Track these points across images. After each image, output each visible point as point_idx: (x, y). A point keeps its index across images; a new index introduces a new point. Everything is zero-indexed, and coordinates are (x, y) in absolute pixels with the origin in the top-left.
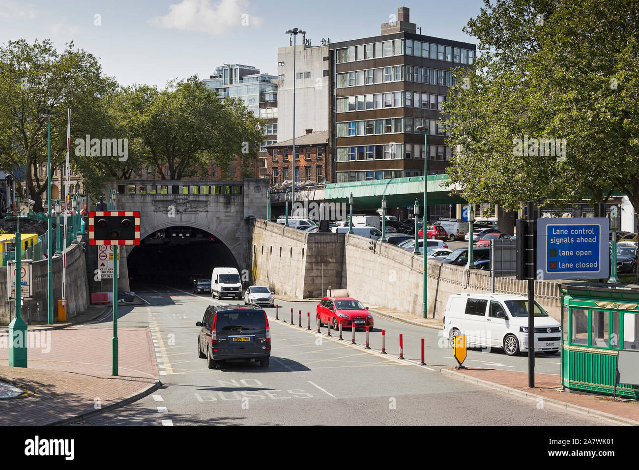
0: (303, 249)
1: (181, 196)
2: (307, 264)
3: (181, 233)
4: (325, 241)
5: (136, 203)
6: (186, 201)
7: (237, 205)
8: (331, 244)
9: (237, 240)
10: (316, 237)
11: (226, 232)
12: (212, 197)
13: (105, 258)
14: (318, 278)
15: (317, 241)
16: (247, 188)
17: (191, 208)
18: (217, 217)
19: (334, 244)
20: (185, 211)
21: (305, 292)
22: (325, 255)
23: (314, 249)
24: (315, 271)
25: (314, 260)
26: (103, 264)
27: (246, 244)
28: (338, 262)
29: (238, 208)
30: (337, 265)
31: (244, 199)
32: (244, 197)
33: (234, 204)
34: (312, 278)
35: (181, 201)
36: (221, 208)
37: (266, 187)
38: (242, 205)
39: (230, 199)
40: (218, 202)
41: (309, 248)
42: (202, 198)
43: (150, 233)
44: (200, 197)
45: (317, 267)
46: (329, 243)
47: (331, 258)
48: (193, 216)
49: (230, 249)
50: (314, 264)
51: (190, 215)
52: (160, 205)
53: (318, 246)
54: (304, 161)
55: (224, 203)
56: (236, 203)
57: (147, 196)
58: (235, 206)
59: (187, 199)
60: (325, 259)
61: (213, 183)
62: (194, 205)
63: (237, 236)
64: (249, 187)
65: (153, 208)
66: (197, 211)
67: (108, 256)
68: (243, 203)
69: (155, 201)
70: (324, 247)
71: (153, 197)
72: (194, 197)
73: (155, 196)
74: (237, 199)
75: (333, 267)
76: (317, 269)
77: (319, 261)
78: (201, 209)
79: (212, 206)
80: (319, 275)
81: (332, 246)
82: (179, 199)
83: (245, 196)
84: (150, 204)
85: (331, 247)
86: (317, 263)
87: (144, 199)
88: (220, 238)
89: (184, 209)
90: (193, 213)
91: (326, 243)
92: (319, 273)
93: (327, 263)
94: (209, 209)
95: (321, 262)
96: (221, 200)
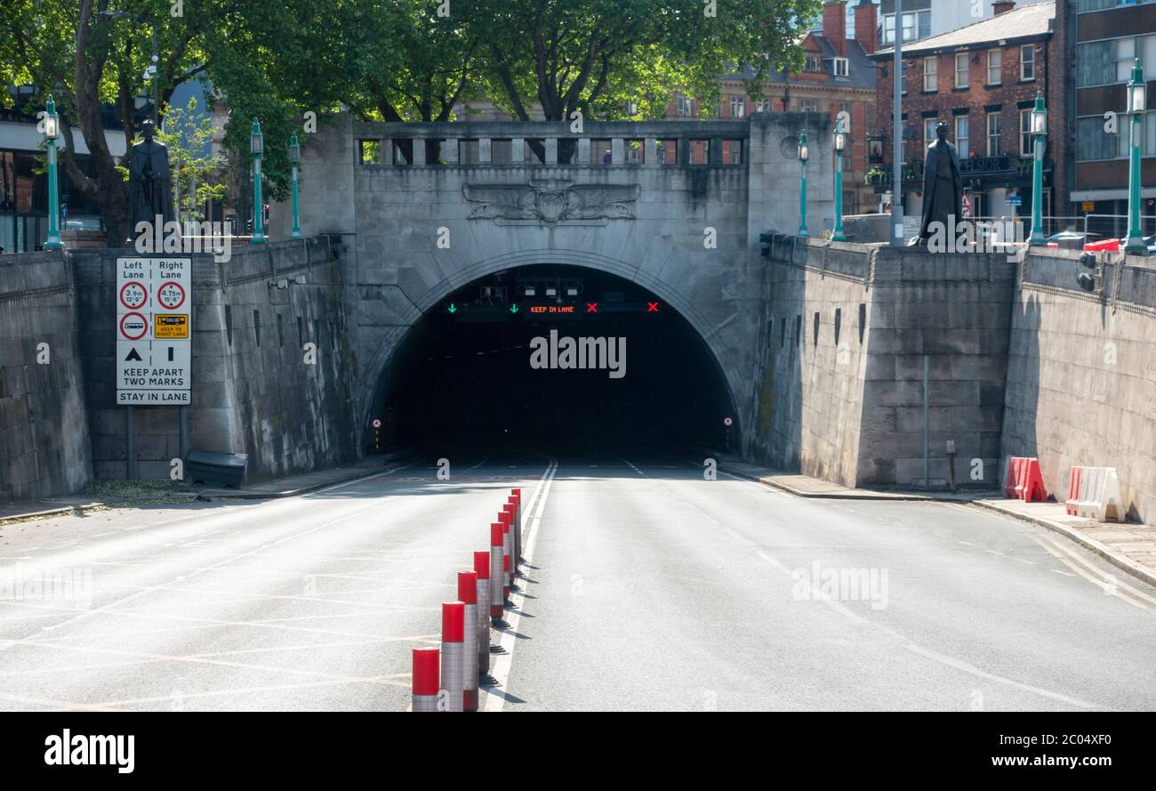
0: (863, 308)
1: (551, 172)
2: (874, 359)
3: (551, 286)
4: (939, 277)
5: (413, 192)
6: (568, 185)
7: (729, 199)
8: (963, 287)
9: (725, 307)
10: (907, 260)
11: (692, 282)
12: (646, 172)
13: (142, 330)
14: (914, 411)
15: (908, 276)
16: (759, 144)
17: (583, 208)
18: (664, 237)
19: (974, 289)
20: (564, 216)
21: (863, 458)
22: (941, 325)
23: (898, 306)
24: (902, 386)
25: (897, 346)
26: (134, 355)
27: (754, 322)
28: (988, 355)
29: (727, 207)
30: (987, 362)
31: (747, 181)
32: (747, 174)
33: (718, 197)
34: (888, 411)
35: (552, 186)
36: (676, 205)
37: (818, 139)
38: (744, 197)
39: (706, 178)
40: (666, 189)
41: (882, 303)
42: (617, 177)
43: (456, 287)
44: (610, 172)
45: (909, 373)
46: (956, 282)
47: (965, 339)
48: (590, 233)
49: (705, 338)
50: (897, 358)
51: (580, 229)
52: (486, 198)
53: (914, 294)
54: (983, 91)
55: (687, 191)
56: (724, 194)
57: (448, 172)
58: (720, 200)
59: (569, 181)
60: (942, 341)
61: (650, 130)
62: (590, 198)
63: (726, 295)
64: (763, 141)
65: (466, 209)
66: (600, 218)
67: (151, 324)
68: (747, 191)
69: (472, 188)
70: (935, 299)
71: (467, 175)
72: (591, 175)
73: (470, 172)
74: (727, 179)
75: (969, 370)
76: (911, 381)
77: (919, 349)
78: (615, 213)
79: (648, 201)
80: (917, 402)
81: (968, 296)
82: (546, 181)
83: (752, 168)
84: (456, 197)
85: (963, 298)
86: (911, 356)
87: (437, 183)
88: (673, 301)
89: (559, 211)
90: (591, 222)
91: (946, 282)
92: (917, 394)
93: (942, 355)
94: (639, 209)
95: (924, 355)
96: (677, 181)
